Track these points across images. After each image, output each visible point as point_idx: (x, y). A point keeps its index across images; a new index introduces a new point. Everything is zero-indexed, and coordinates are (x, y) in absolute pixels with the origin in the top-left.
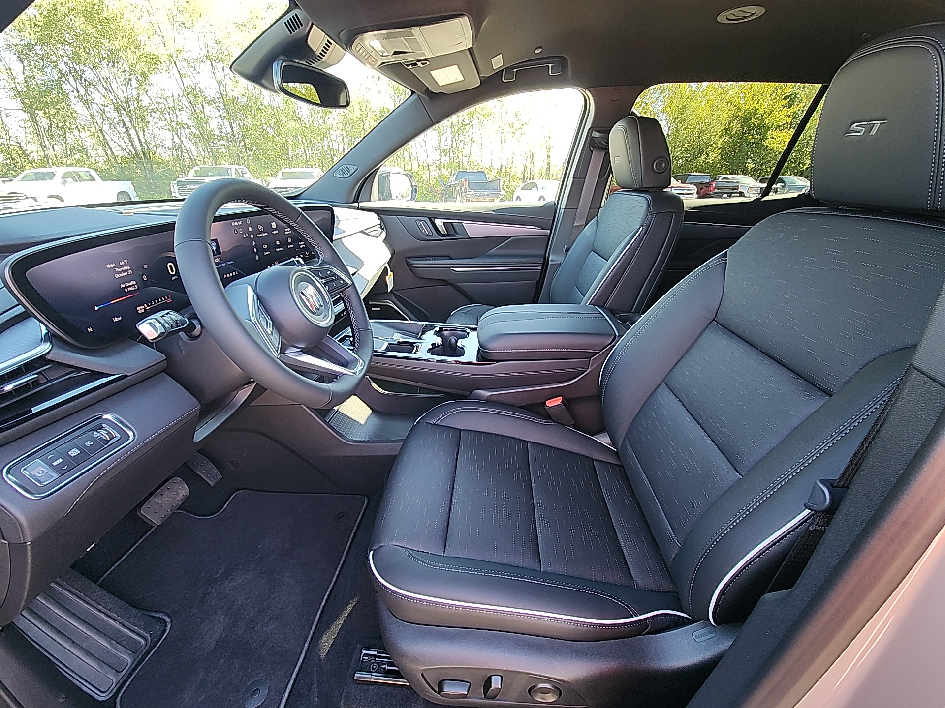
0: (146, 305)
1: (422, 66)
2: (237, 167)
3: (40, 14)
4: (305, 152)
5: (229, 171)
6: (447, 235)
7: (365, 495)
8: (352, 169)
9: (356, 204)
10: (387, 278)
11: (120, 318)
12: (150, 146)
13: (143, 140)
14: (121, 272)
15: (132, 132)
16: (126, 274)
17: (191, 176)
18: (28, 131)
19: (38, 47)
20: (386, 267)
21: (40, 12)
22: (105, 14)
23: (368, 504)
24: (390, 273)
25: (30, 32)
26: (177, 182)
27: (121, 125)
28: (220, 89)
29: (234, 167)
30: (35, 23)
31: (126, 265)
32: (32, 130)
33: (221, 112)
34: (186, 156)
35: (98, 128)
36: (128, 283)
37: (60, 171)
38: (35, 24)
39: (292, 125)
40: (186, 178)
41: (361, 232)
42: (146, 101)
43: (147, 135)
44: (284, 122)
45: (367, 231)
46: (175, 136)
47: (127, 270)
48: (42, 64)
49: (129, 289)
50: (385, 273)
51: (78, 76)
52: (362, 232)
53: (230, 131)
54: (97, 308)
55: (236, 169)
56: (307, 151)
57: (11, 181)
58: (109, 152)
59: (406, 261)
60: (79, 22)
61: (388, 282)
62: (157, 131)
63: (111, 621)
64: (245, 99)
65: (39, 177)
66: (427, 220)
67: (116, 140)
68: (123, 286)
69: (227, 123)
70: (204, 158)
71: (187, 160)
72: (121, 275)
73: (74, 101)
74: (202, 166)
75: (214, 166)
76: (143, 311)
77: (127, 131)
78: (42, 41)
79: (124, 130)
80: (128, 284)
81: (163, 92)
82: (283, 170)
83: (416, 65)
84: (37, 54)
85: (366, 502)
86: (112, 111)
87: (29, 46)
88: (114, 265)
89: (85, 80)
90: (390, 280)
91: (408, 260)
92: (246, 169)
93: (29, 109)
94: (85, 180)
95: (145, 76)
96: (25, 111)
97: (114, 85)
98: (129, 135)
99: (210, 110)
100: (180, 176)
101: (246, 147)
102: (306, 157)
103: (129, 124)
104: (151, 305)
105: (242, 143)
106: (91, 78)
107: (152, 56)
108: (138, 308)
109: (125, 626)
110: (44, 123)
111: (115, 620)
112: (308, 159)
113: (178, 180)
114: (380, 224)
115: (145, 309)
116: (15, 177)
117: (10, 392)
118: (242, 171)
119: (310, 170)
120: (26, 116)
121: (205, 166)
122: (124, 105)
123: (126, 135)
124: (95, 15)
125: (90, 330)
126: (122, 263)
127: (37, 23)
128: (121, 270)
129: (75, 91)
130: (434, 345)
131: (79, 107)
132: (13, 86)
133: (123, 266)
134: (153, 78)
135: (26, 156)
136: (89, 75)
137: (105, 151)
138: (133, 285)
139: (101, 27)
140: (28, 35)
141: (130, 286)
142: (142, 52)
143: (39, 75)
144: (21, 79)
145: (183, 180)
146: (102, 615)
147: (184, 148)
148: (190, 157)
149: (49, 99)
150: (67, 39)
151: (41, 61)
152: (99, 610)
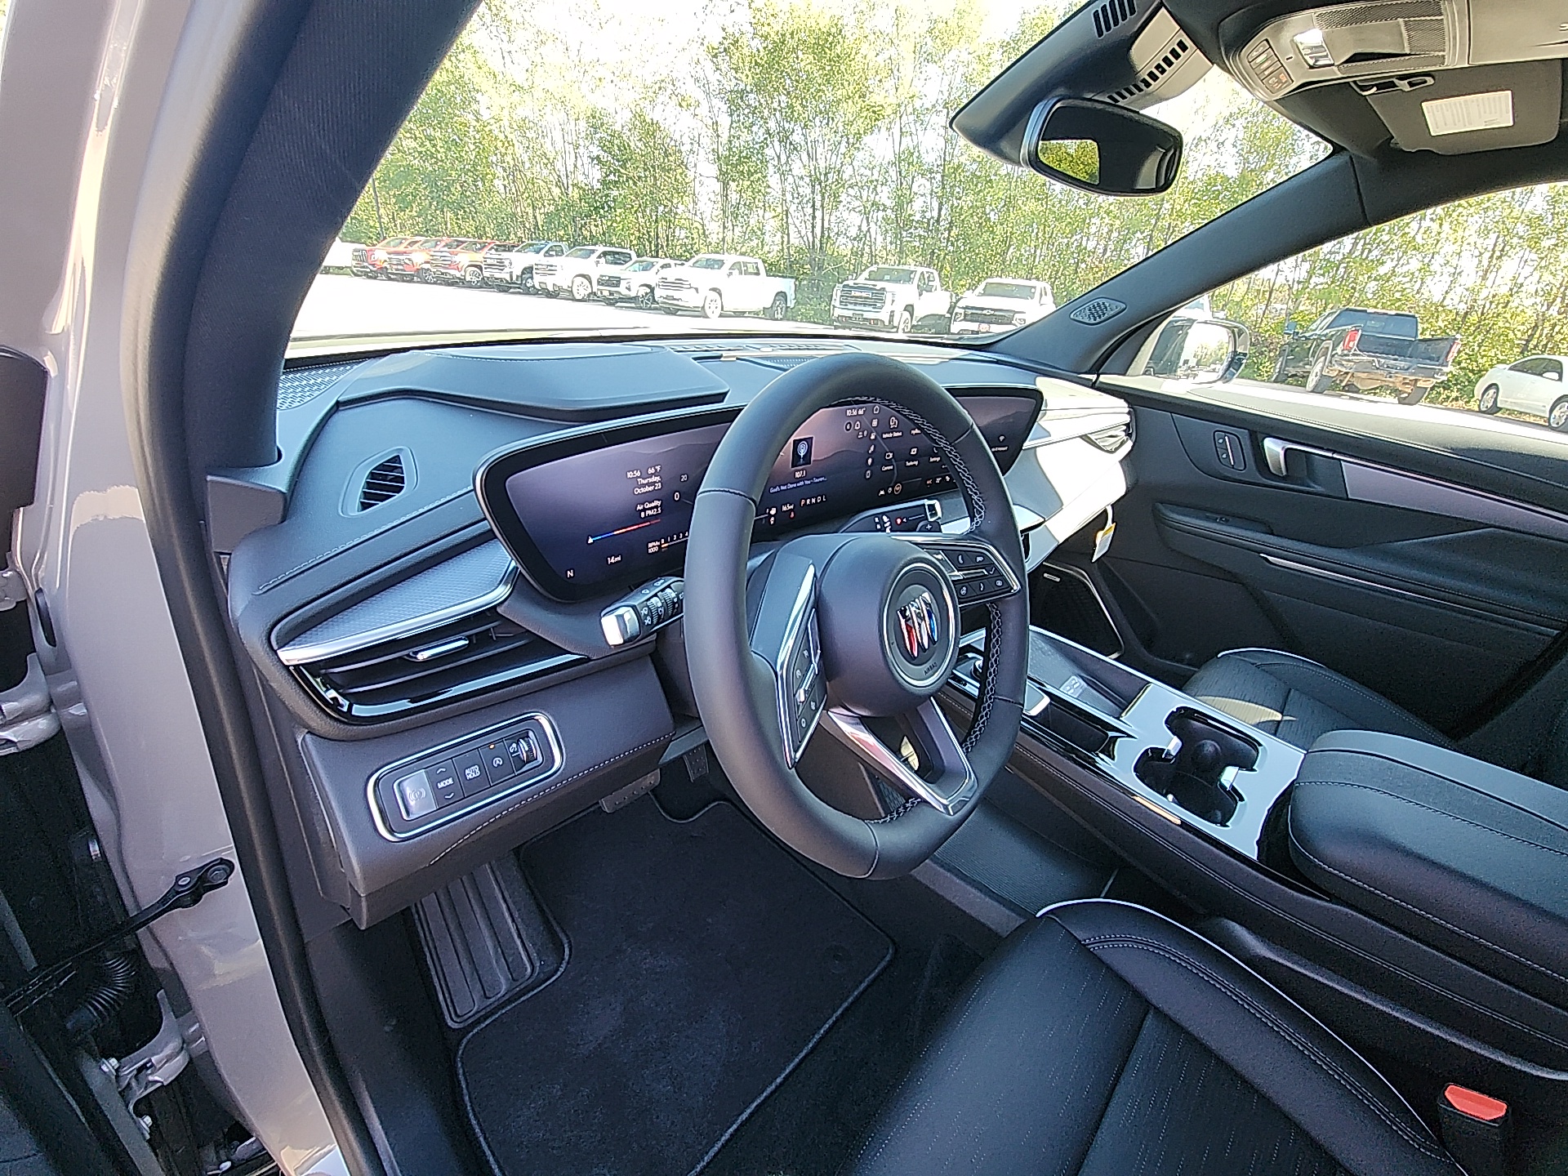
0: (663, 541)
1: (1408, 88)
2: (925, 270)
3: (764, 48)
4: (1035, 252)
5: (912, 276)
6: (1284, 479)
7: (894, 943)
8: (1113, 307)
9: (1093, 377)
10: (1100, 534)
11: (619, 558)
12: (831, 235)
13: (826, 225)
14: (644, 486)
15: (818, 214)
16: (651, 488)
17: (861, 280)
18: (715, 206)
19: (752, 96)
20: (1105, 511)
21: (765, 45)
22: (839, 49)
23: (891, 963)
24: (1110, 525)
25: (749, 74)
26: (844, 286)
27: (810, 205)
28: (945, 153)
29: (920, 270)
30: (756, 61)
31: (655, 474)
32: (720, 205)
33: (935, 185)
34: (867, 249)
35: (785, 208)
36: (650, 503)
37: (730, 259)
38: (757, 63)
39: (1032, 205)
40: (856, 282)
41: (1081, 437)
42: (848, 172)
43: (833, 218)
44: (1020, 202)
45: (1093, 437)
46: (865, 221)
47: (655, 482)
48: (750, 121)
49: (648, 512)
50: (1099, 521)
51: (785, 139)
52: (1085, 438)
53: (935, 214)
54: (591, 540)
55: (922, 273)
56: (1038, 252)
57: (683, 264)
58: (786, 239)
59: (1155, 511)
60: (806, 60)
61: (1098, 542)
62: (845, 215)
63: (509, 921)
64: (975, 166)
65: (710, 265)
66: (1244, 434)
67: (798, 225)
68: (640, 508)
69: (936, 205)
70: (887, 255)
71: (865, 255)
72: (643, 490)
73: (771, 170)
74: (881, 266)
75: (896, 267)
76: (656, 549)
77: (814, 213)
78: (759, 88)
79: (811, 211)
80: (649, 506)
81: (872, 159)
82: (989, 280)
83: (1393, 85)
84: (748, 106)
85: (887, 958)
86: (806, 186)
87: (742, 94)
88: (638, 474)
89: (791, 143)
90: (1103, 540)
91: (1160, 506)
92: (936, 274)
93: (724, 179)
94: (751, 273)
95: (859, 136)
96: (718, 180)
97: (820, 150)
98: (814, 218)
99: (921, 185)
100: (850, 277)
101: (948, 241)
102: (1034, 261)
103: (818, 205)
104: (672, 540)
105: (946, 235)
106: (798, 141)
107: (876, 109)
108: (650, 545)
109: (520, 936)
110: (734, 197)
111: (513, 921)
112: (1036, 263)
113: (845, 283)
114: (1127, 425)
115: (659, 546)
116: (687, 260)
117: (425, 662)
118: (929, 277)
119: (1033, 283)
120: (718, 187)
121: (886, 266)
122: (822, 178)
123: (810, 218)
124: (827, 50)
125: (570, 574)
126: (651, 471)
127: (759, 61)
128: (646, 481)
129: (776, 159)
130: (1157, 752)
131: (774, 180)
132: (715, 146)
133: (651, 476)
134: (866, 139)
135: (706, 236)
136: (797, 138)
137: (782, 237)
138: (656, 507)
139: (829, 68)
140: (744, 78)
141: (650, 509)
142: (867, 102)
143: (745, 136)
144: (724, 139)
145: (851, 283)
146: (504, 906)
147: (868, 238)
148: (871, 251)
149: (746, 168)
150: (787, 87)
151: (750, 115)
152: (504, 897)
